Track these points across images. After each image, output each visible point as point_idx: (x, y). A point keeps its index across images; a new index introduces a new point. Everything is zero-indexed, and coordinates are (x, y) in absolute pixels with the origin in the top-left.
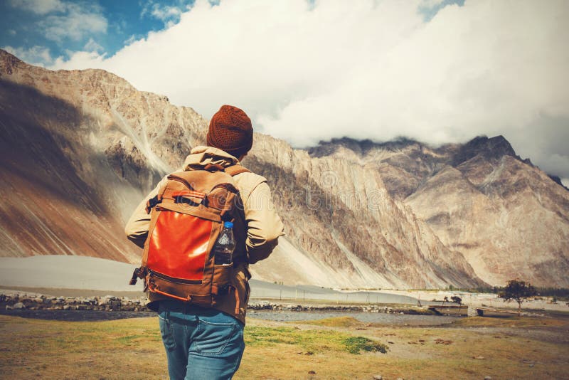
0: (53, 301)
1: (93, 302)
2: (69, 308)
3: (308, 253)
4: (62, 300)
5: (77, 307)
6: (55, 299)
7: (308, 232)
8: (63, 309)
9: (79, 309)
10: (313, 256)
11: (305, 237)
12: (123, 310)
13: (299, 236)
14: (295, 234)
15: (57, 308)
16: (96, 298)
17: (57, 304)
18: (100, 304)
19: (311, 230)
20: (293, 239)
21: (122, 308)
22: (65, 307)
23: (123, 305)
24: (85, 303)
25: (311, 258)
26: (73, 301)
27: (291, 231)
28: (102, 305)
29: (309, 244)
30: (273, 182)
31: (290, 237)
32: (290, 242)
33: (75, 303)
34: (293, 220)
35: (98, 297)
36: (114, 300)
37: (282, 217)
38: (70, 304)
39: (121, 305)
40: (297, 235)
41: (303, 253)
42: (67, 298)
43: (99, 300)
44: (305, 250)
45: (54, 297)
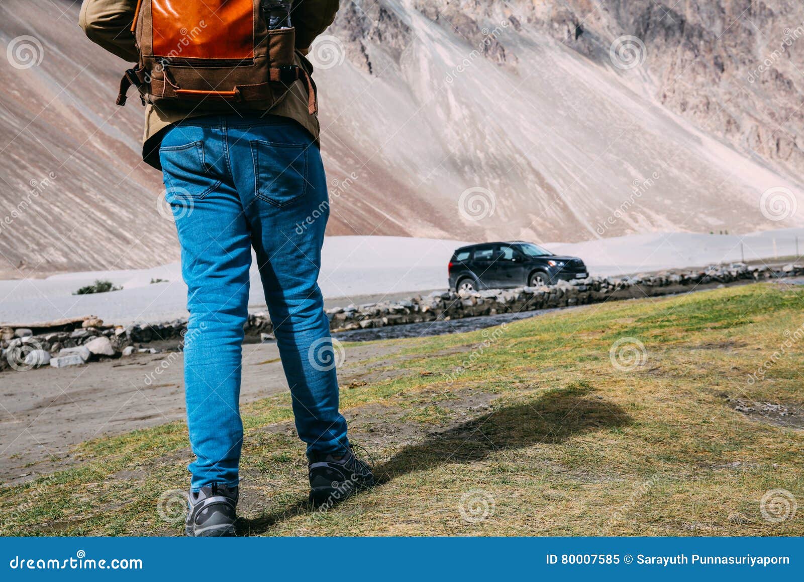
0: (339, 316)
1: (411, 308)
2: (371, 326)
3: (773, 163)
4: (355, 311)
5: (385, 320)
6: (342, 312)
7: (767, 119)
8: (360, 327)
9: (389, 324)
10: (785, 168)
11: (762, 131)
12: (469, 316)
13: (747, 133)
14: (738, 128)
15: (349, 326)
16: (414, 300)
17: (347, 319)
18: (424, 310)
19: (772, 115)
20: (736, 139)
21: (466, 312)
22: (364, 323)
23: (467, 307)
24: (398, 311)
25: (783, 173)
26: (373, 310)
27: (729, 122)
28: (428, 311)
29: (772, 144)
30: (676, 28)
31: (729, 136)
32: (731, 146)
33: (378, 314)
34: (729, 100)
35: (418, 298)
36: (448, 299)
37: (706, 97)
38: (370, 316)
39: (462, 307)
40: (742, 129)
41: (762, 164)
42: (362, 306)
43: (421, 303)
44: (765, 157)
45: (339, 309)
